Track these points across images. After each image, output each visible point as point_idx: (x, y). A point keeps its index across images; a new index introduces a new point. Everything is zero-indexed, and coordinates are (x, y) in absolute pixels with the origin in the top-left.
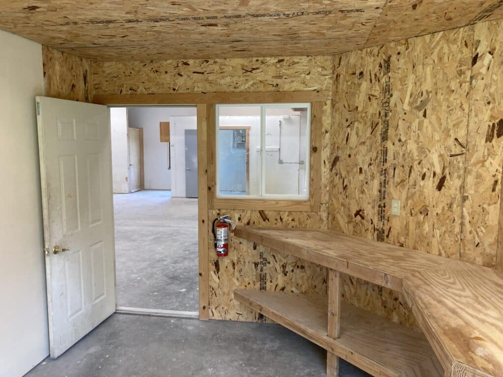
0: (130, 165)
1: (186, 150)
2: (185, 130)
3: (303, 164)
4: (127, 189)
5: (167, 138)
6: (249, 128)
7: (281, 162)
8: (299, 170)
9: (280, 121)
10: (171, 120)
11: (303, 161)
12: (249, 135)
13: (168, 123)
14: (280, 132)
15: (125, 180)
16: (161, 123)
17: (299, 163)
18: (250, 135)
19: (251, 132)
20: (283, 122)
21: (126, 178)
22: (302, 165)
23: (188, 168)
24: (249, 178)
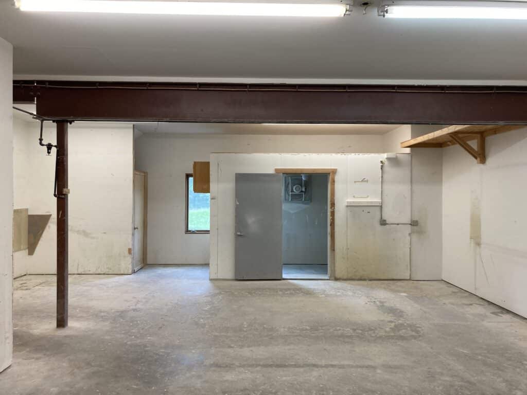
0: (135, 229)
1: (237, 205)
2: (236, 174)
3: (417, 225)
4: (130, 266)
5: (205, 187)
6: (334, 172)
7: (383, 223)
8: (410, 234)
9: (382, 162)
10: (212, 159)
11: (417, 221)
12: (334, 181)
13: (208, 163)
14: (382, 177)
15: (127, 252)
16: (195, 162)
17: (411, 224)
18: (336, 181)
19: (337, 178)
20: (386, 163)
21: (130, 250)
22: (415, 227)
23: (239, 233)
24: (334, 247)
